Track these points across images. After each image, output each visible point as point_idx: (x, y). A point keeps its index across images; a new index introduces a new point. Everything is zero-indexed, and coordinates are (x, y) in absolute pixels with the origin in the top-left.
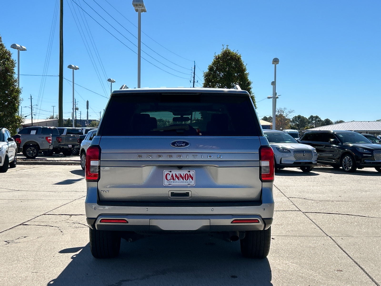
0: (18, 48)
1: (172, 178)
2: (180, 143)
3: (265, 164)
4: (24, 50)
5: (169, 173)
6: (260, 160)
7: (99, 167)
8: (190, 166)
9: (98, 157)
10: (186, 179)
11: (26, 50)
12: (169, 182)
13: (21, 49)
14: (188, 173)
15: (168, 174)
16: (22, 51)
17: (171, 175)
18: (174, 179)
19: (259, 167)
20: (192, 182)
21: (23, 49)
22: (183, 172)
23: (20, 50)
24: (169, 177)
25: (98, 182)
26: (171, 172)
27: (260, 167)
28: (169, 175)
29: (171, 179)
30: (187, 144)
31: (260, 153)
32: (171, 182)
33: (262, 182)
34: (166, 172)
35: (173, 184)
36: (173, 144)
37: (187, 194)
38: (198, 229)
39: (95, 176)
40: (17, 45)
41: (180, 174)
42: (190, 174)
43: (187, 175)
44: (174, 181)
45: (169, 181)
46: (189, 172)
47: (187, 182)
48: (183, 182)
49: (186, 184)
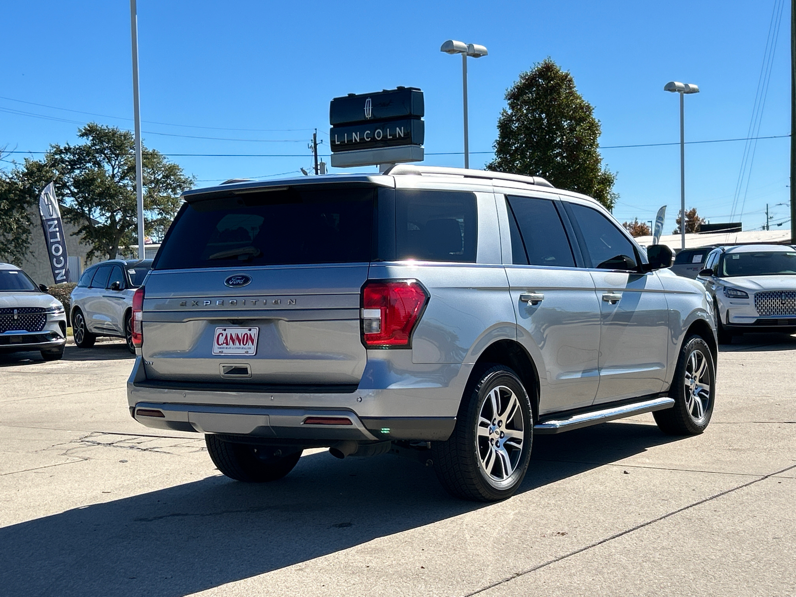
0: (680, 90)
1: (225, 342)
2: (237, 279)
3: (374, 314)
4: (694, 91)
5: (223, 332)
6: (361, 307)
7: (142, 322)
8: (255, 320)
10: (243, 343)
11: (699, 92)
12: (221, 348)
13: (687, 90)
14: (249, 333)
15: (221, 335)
16: (690, 94)
17: (225, 336)
18: (227, 344)
19: (359, 321)
20: (251, 349)
21: (690, 89)
22: (241, 331)
23: (684, 93)
24: (222, 339)
25: (141, 347)
26: (225, 330)
27: (362, 321)
28: (222, 336)
29: (224, 343)
30: (246, 279)
31: (362, 295)
32: (223, 348)
33: (366, 349)
34: (219, 330)
35: (225, 351)
36: (228, 281)
37: (244, 371)
38: (251, 433)
40: (677, 84)
41: (237, 334)
42: (250, 334)
43: (246, 335)
44: (227, 346)
45: (221, 346)
46: (250, 330)
47: (245, 349)
48: (239, 348)
49: (243, 351)
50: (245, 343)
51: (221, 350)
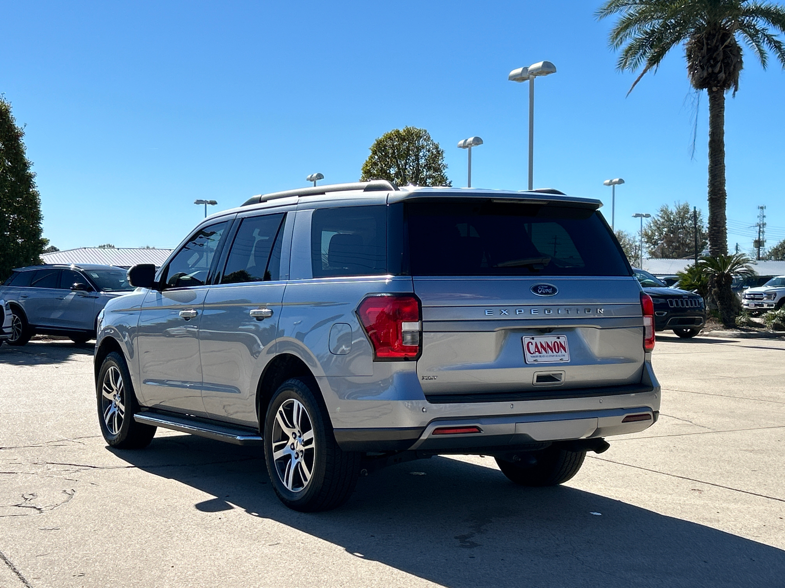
1: (536, 350)
2: (545, 288)
5: (531, 341)
6: (643, 316)
7: (421, 333)
8: (559, 328)
9: (417, 316)
10: (556, 351)
12: (534, 357)
14: (558, 341)
15: (530, 344)
17: (534, 344)
18: (540, 353)
20: (566, 356)
22: (550, 339)
24: (532, 348)
25: (417, 361)
26: (533, 339)
27: (644, 328)
28: (532, 344)
29: (536, 352)
30: (554, 290)
31: (642, 304)
32: (537, 356)
33: (645, 352)
34: (527, 340)
35: (539, 359)
36: (536, 289)
39: (412, 349)
41: (547, 342)
42: (560, 342)
43: (556, 343)
44: (540, 354)
45: (534, 355)
46: (558, 339)
47: (559, 356)
48: (553, 356)
49: (558, 359)
50: (557, 351)
51: (535, 359)
